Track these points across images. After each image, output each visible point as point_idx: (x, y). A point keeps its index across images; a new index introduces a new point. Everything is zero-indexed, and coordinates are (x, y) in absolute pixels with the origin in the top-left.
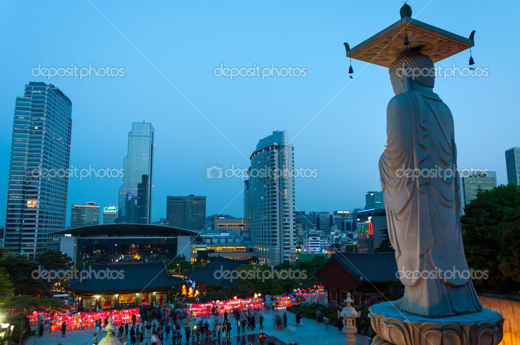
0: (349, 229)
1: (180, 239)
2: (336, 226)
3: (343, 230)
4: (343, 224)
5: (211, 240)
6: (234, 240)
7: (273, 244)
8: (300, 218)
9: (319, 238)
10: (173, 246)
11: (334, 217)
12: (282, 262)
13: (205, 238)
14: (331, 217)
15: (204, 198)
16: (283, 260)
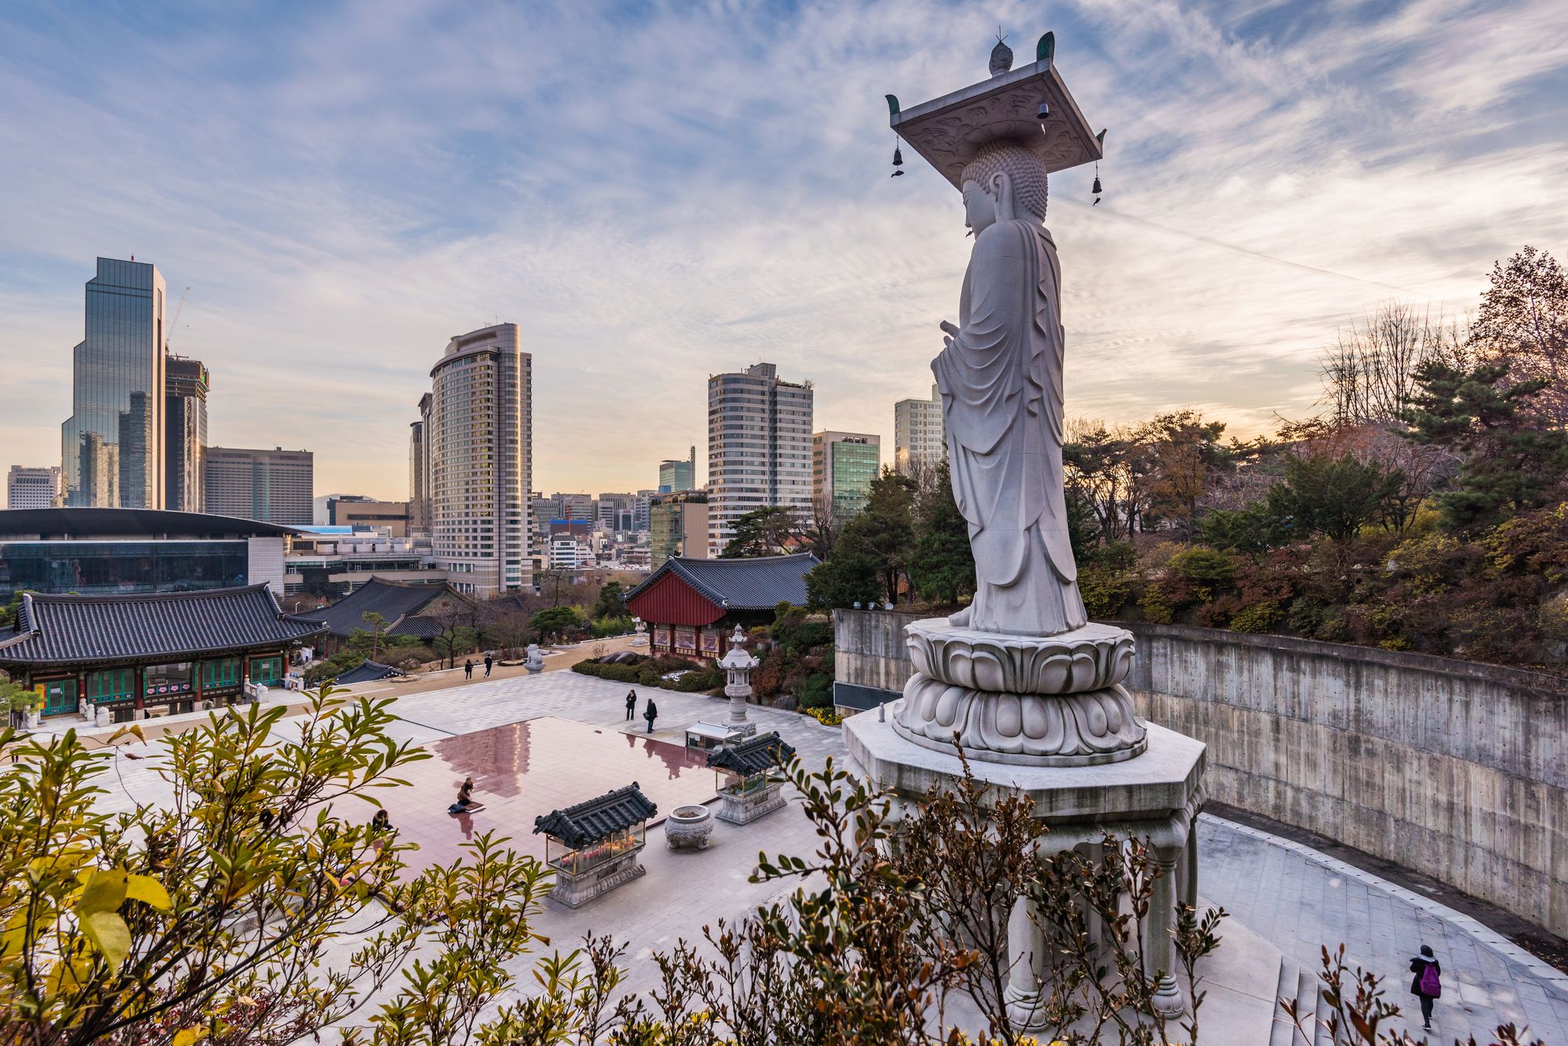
0: (627, 526)
1: (255, 544)
2: (603, 521)
3: (616, 528)
4: (617, 517)
5: (335, 547)
6: (392, 547)
7: (483, 554)
8: (537, 505)
9: (575, 543)
10: (238, 562)
11: (600, 505)
12: (504, 589)
13: (319, 543)
14: (596, 503)
15: (309, 456)
16: (505, 584)
